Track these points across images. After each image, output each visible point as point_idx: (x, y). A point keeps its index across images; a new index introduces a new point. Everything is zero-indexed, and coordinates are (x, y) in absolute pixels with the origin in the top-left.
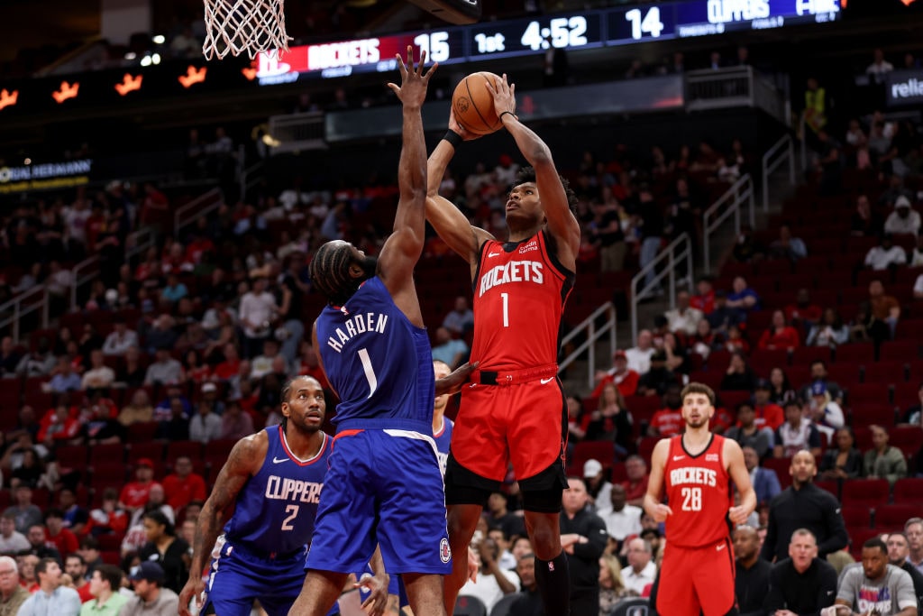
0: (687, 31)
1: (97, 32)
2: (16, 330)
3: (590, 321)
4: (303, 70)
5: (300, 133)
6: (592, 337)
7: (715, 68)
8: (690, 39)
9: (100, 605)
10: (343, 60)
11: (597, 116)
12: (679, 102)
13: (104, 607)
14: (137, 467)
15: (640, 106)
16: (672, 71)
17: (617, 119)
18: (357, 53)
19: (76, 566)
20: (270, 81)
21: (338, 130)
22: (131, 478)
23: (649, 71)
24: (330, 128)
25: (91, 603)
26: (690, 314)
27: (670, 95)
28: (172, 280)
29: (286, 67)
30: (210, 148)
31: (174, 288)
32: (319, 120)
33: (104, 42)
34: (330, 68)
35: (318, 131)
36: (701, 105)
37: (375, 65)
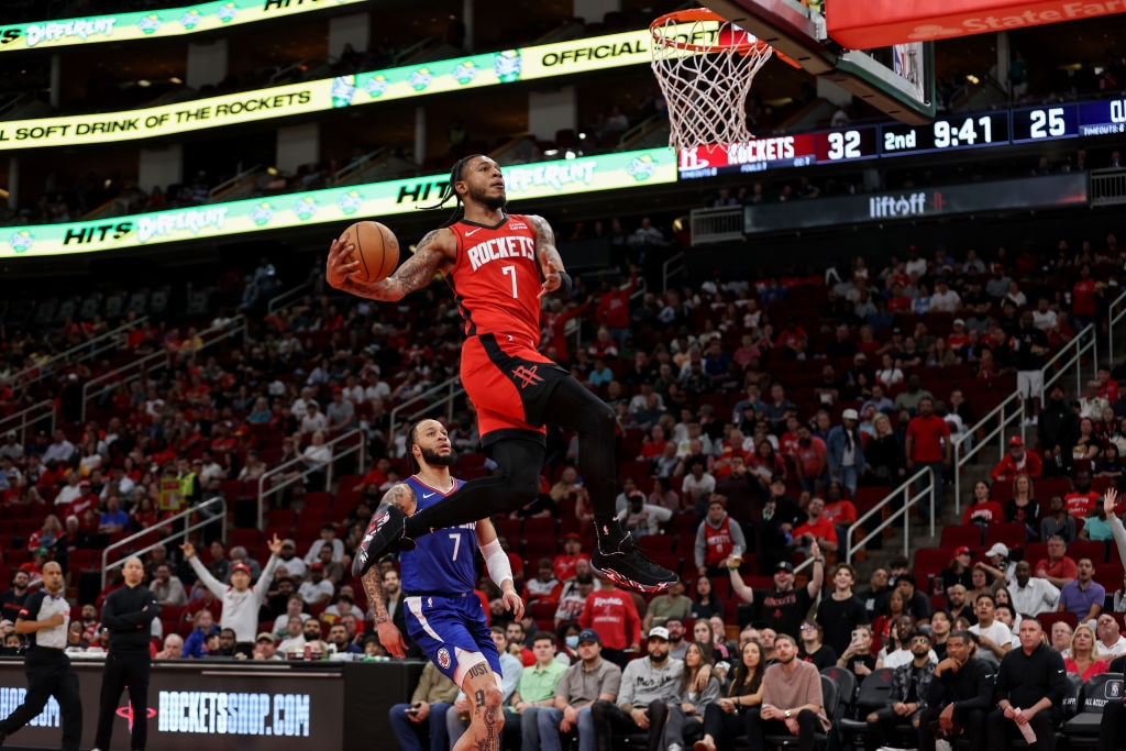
0: (1089, 131)
1: (525, 128)
2: (450, 410)
3: (1001, 407)
4: (723, 165)
5: (718, 225)
6: (1003, 423)
7: (1117, 166)
8: (1093, 137)
9: (540, 671)
10: (761, 156)
11: (1003, 211)
12: (1083, 198)
13: (544, 672)
14: (567, 540)
15: (1046, 202)
16: (1075, 169)
17: (1022, 214)
18: (773, 149)
19: (517, 632)
20: (691, 175)
21: (756, 223)
22: (559, 551)
23: (1055, 168)
24: (748, 221)
25: (531, 669)
26: (1097, 402)
27: (1074, 191)
28: (598, 364)
29: (705, 163)
30: (632, 239)
31: (600, 372)
32: (739, 212)
33: (532, 138)
34: (748, 163)
35: (737, 224)
36: (1103, 201)
37: (792, 160)
